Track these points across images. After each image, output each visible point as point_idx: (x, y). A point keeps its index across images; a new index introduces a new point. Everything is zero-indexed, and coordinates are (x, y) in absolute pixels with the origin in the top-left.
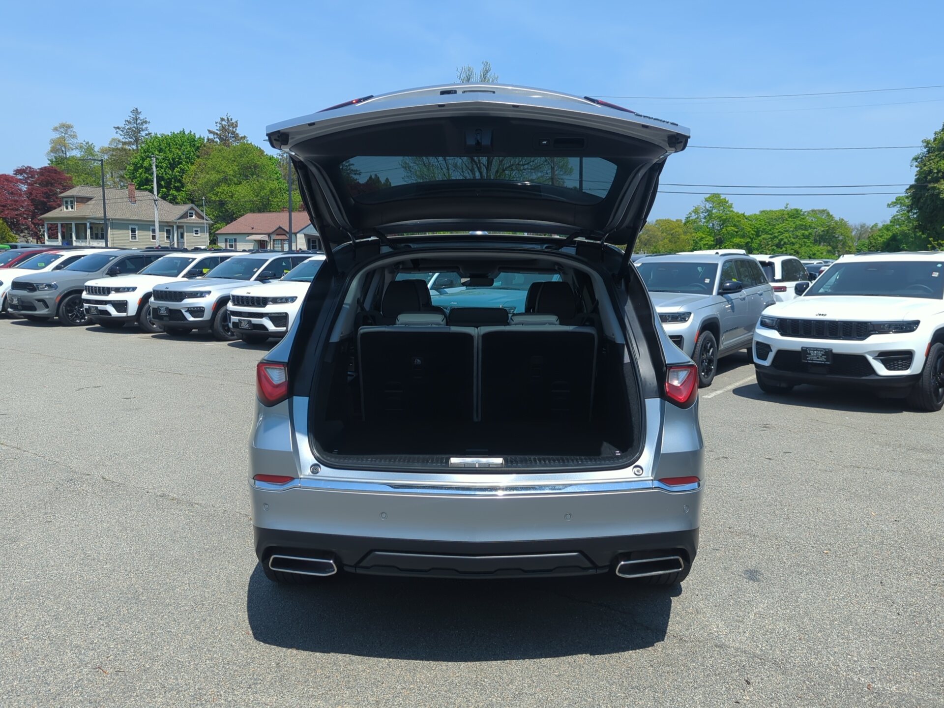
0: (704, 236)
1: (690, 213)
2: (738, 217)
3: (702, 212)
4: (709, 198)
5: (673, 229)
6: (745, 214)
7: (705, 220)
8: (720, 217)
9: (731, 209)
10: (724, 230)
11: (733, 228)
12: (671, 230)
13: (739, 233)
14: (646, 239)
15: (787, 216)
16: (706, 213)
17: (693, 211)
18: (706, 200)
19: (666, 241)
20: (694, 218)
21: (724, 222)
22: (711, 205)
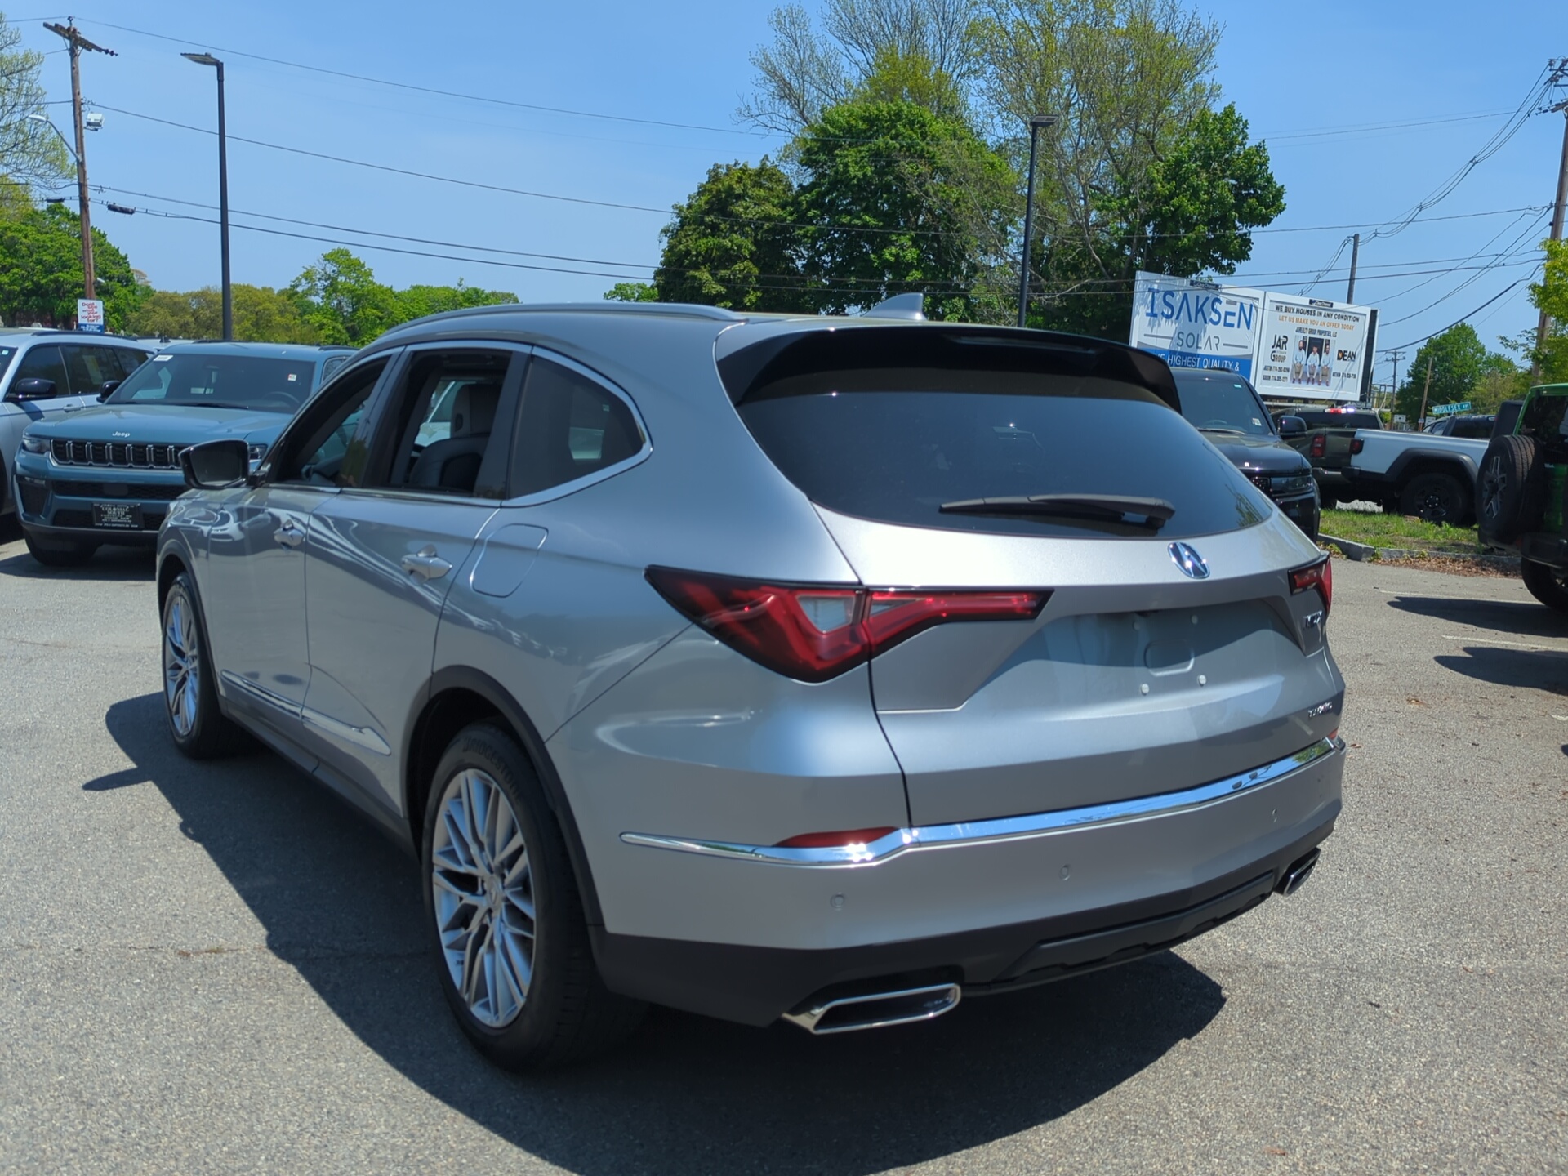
0: (325, 321)
1: (297, 278)
2: (382, 292)
3: (320, 279)
4: (331, 254)
5: (260, 304)
6: (394, 289)
7: (324, 294)
8: (353, 291)
9: (371, 279)
10: (360, 313)
11: (375, 311)
12: (255, 306)
13: (385, 320)
14: (208, 318)
15: (461, 299)
16: (326, 280)
17: (303, 276)
18: (326, 258)
19: (247, 324)
20: (305, 288)
21: (358, 300)
22: (335, 269)
